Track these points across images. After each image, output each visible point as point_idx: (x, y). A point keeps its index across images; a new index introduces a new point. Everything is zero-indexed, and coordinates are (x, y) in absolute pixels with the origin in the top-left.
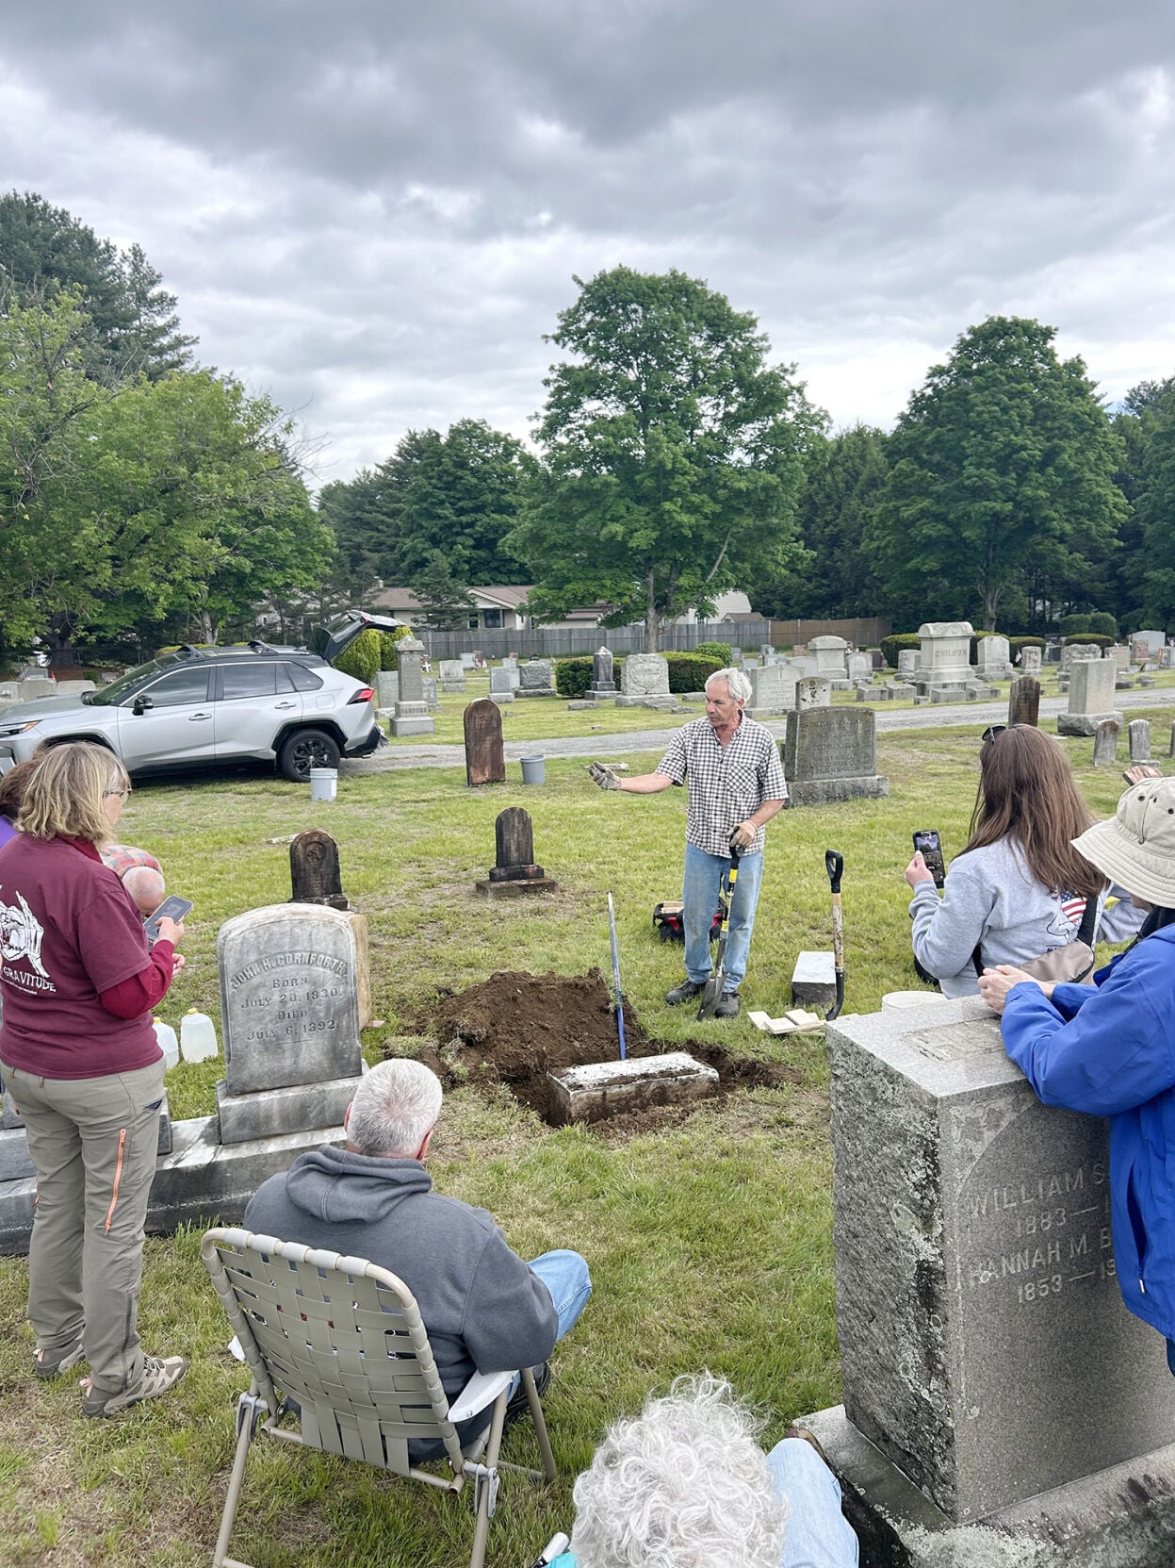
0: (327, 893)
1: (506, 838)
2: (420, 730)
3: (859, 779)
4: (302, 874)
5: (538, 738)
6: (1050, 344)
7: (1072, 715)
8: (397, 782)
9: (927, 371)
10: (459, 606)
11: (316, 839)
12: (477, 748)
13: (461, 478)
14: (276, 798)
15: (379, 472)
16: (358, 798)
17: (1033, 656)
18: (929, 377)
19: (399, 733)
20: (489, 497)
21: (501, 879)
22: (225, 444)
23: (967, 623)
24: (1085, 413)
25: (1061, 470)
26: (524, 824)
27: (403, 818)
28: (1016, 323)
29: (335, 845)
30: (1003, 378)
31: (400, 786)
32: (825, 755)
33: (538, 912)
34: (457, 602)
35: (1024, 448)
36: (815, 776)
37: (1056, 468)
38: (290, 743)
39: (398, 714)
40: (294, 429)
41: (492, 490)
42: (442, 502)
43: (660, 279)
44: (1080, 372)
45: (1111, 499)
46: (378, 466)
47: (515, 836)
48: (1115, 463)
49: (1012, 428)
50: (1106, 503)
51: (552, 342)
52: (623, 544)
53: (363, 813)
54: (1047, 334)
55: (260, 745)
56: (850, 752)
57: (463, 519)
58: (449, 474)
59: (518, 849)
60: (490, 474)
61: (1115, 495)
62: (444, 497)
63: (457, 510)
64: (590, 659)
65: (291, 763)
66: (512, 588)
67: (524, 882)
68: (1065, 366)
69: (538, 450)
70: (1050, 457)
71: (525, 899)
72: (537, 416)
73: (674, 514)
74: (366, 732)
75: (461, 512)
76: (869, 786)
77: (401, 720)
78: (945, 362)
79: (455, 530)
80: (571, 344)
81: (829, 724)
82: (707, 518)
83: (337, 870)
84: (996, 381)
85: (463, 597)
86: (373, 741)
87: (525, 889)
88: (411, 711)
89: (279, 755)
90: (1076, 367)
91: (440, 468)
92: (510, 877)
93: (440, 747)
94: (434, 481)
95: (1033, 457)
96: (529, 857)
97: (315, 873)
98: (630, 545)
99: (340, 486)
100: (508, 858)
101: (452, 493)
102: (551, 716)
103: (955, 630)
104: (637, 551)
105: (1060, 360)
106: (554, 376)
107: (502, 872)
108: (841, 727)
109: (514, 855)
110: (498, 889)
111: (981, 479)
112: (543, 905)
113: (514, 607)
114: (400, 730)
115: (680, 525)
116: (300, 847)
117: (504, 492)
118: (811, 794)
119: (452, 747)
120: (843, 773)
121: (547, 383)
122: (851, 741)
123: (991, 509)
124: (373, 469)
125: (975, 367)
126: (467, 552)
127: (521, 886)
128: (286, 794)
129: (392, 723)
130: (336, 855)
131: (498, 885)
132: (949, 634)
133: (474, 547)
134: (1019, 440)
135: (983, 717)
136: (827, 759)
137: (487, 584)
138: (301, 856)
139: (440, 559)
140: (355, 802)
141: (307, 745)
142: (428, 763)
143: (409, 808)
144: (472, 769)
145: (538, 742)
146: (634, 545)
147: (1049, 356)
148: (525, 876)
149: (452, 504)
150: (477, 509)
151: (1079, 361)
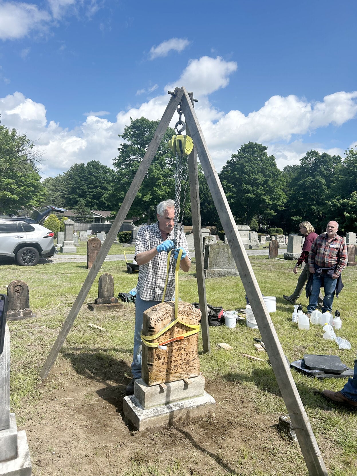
0: (23, 308)
1: (103, 286)
2: (71, 251)
3: (229, 269)
4: (12, 299)
5: (113, 254)
6: (265, 151)
7: (289, 253)
8: (61, 267)
9: (231, 156)
10: (88, 216)
11: (19, 284)
12: (92, 255)
13: (90, 178)
14: (12, 271)
15: (64, 175)
16: (45, 272)
17: (263, 238)
18: (232, 157)
19: (63, 252)
20: (98, 184)
21: (100, 303)
22: (8, 150)
23: (248, 226)
24: (275, 171)
25: (268, 186)
26: (111, 280)
27: (61, 279)
28: (256, 144)
29: (28, 287)
30: (253, 159)
31: (61, 268)
32: (218, 260)
33: (113, 318)
34: (86, 215)
35: (258, 179)
36: (215, 268)
37: (267, 186)
38: (20, 251)
39: (63, 246)
40: (34, 147)
41: (99, 182)
42: (83, 185)
43: (155, 122)
44: (273, 160)
45: (282, 196)
46: (64, 173)
47: (107, 285)
48: (283, 186)
49: (255, 174)
50: (281, 196)
51: (121, 137)
52: (141, 199)
53: (45, 277)
54: (265, 148)
55: (9, 252)
56: (226, 260)
57: (90, 190)
58: (87, 177)
59: (107, 291)
60: (99, 177)
61: (283, 194)
62: (84, 183)
63: (88, 187)
64: (130, 232)
65: (20, 259)
66: (105, 211)
67: (109, 305)
68: (269, 157)
69: (116, 170)
70: (266, 182)
71: (109, 312)
72: (115, 159)
73: (157, 191)
74: (50, 248)
75: (89, 188)
76: (233, 272)
77: (64, 247)
78: (237, 153)
79: (87, 193)
80: (127, 139)
81: (220, 250)
82: (167, 193)
83: (28, 299)
84: (251, 160)
85: (89, 213)
86: (53, 251)
87: (109, 308)
88: (68, 244)
89: (16, 255)
90: (272, 158)
91: (84, 175)
92: (104, 302)
93: (77, 256)
94: (81, 178)
95: (261, 182)
96: (112, 294)
97: (18, 299)
98: (143, 199)
99: (51, 179)
100: (103, 294)
101: (86, 182)
102: (117, 249)
103: (245, 228)
104: (145, 201)
105: (268, 156)
106: (121, 147)
107: (100, 300)
108: (224, 251)
109: (106, 293)
110: (98, 307)
111: (247, 188)
112: (116, 314)
113: (105, 217)
114: (64, 251)
115: (159, 195)
116: (12, 287)
117: (103, 183)
118: (213, 274)
119: (82, 256)
120: (224, 267)
121: (119, 149)
122: (227, 256)
123: (249, 196)
124: (62, 174)
125: (245, 156)
126: (91, 200)
127: (108, 306)
128: (16, 269)
129: (61, 248)
130: (28, 291)
131: (98, 306)
132: (243, 229)
133: (92, 199)
134: (257, 177)
135: (258, 254)
136: (219, 262)
137: (96, 210)
138: (12, 291)
139: (82, 201)
140: (43, 273)
141: (27, 252)
142: (73, 260)
143: (64, 276)
144: (89, 263)
145: (113, 255)
146: (145, 200)
147: (265, 154)
148: (110, 302)
149: (87, 186)
150: (94, 188)
151: (273, 156)
